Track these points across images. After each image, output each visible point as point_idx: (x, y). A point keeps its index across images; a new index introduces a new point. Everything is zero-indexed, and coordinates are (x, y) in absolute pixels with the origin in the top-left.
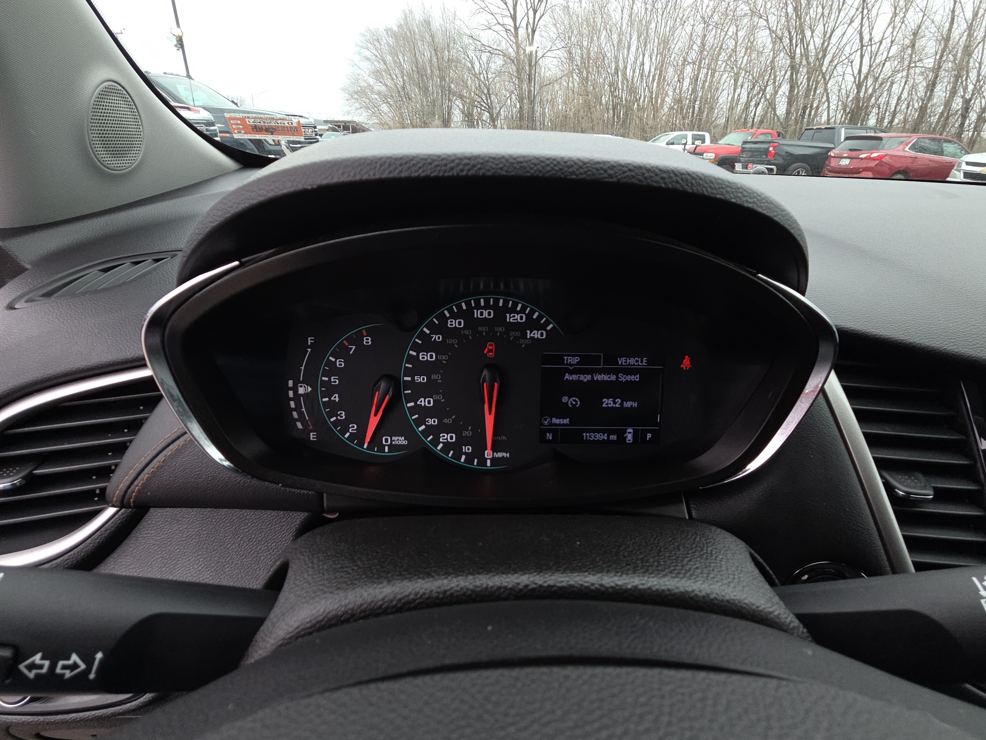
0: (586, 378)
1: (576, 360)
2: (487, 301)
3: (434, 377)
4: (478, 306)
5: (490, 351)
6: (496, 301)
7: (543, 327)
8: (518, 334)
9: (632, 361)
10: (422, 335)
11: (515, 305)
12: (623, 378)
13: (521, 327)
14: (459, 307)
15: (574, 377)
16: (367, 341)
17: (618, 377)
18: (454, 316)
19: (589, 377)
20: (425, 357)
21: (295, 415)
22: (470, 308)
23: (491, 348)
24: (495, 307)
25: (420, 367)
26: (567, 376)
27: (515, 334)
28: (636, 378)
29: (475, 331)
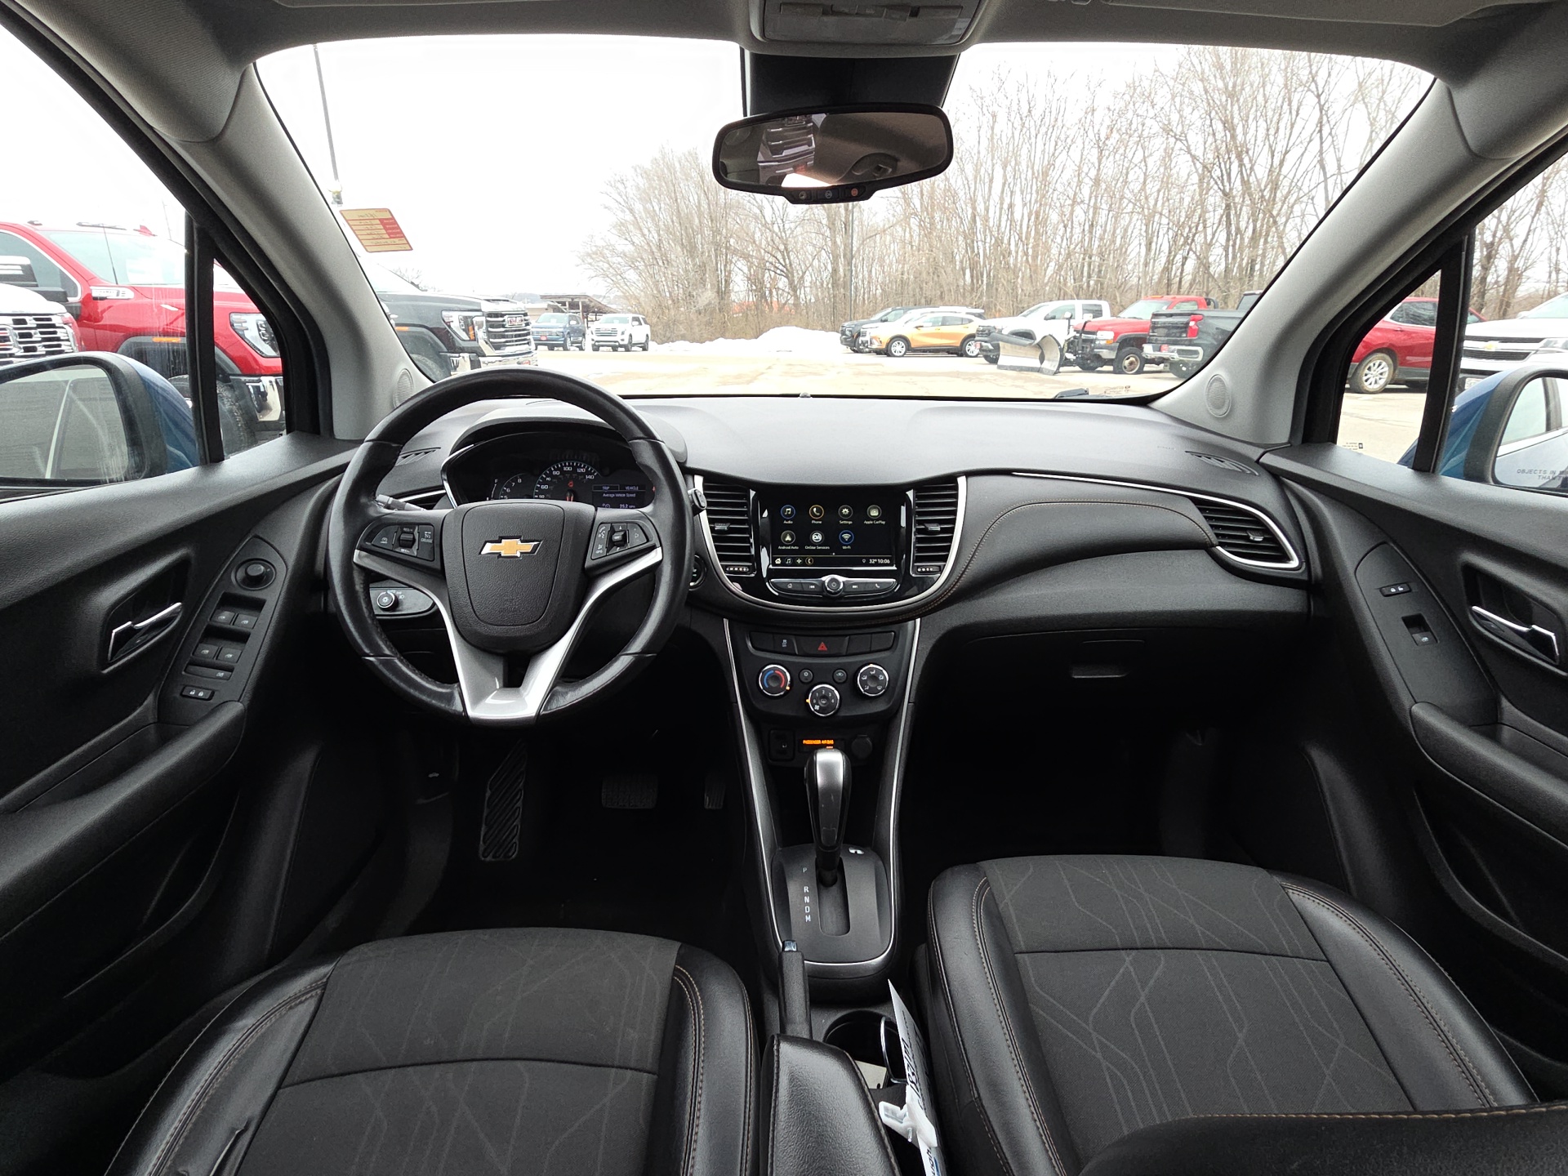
0: (612, 496)
1: (607, 488)
2: (569, 463)
4: (565, 466)
6: (573, 463)
7: (592, 474)
8: (582, 477)
9: (632, 488)
10: (542, 478)
11: (581, 465)
12: (628, 495)
13: (583, 474)
14: (558, 466)
15: (607, 495)
16: (520, 481)
17: (625, 495)
18: (555, 470)
20: (543, 487)
22: (562, 467)
23: (570, 483)
24: (573, 466)
25: (542, 491)
26: (604, 495)
27: (580, 477)
28: (634, 495)
29: (564, 476)
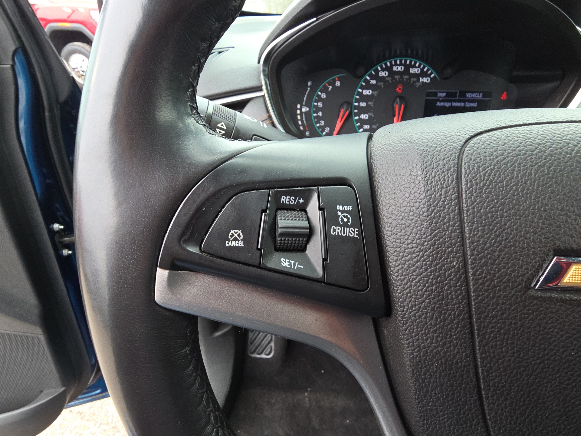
1: (444, 95)
2: (401, 61)
3: (370, 103)
4: (396, 64)
5: (399, 89)
6: (406, 61)
7: (429, 76)
8: (415, 79)
9: (474, 95)
10: (366, 81)
11: (415, 63)
13: (417, 76)
14: (386, 64)
15: (442, 104)
16: (338, 84)
17: (465, 104)
18: (383, 70)
19: (449, 104)
20: (366, 92)
21: (300, 123)
22: (392, 65)
23: (400, 87)
24: (405, 65)
25: (363, 98)
26: (438, 104)
27: (413, 80)
28: (475, 104)
29: (393, 78)
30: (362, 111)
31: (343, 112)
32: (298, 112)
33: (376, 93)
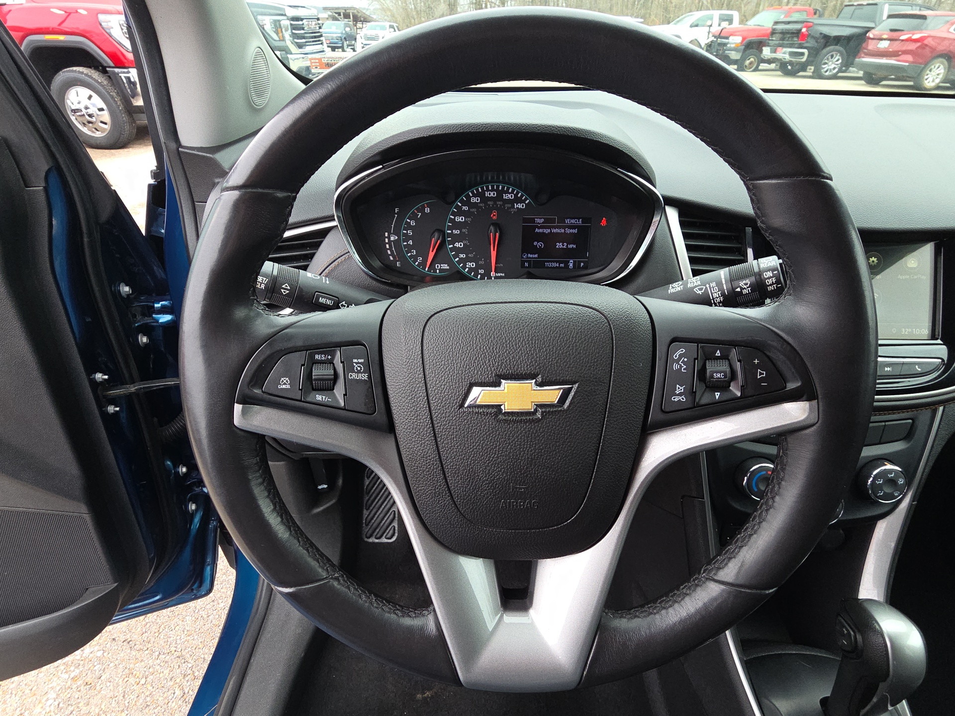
0: (547, 231)
1: (542, 220)
2: (493, 187)
3: (464, 230)
4: (488, 190)
5: (494, 216)
6: (498, 187)
7: (524, 201)
8: (510, 205)
9: (573, 221)
10: (457, 207)
11: (508, 189)
12: (568, 231)
13: (511, 202)
14: (477, 190)
15: (541, 230)
16: (427, 210)
17: (565, 230)
18: (474, 195)
19: (549, 231)
20: (459, 219)
21: (389, 252)
22: (483, 191)
23: (495, 213)
24: (497, 190)
25: (456, 225)
26: (537, 230)
27: (507, 206)
28: (576, 231)
29: (486, 204)
30: (457, 238)
31: (435, 240)
32: (387, 240)
33: (469, 219)
